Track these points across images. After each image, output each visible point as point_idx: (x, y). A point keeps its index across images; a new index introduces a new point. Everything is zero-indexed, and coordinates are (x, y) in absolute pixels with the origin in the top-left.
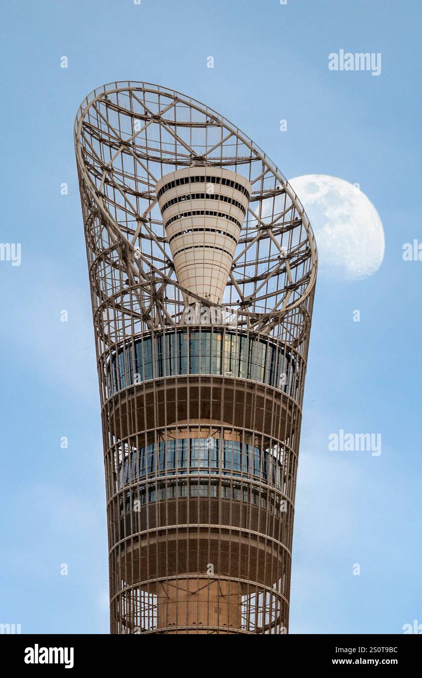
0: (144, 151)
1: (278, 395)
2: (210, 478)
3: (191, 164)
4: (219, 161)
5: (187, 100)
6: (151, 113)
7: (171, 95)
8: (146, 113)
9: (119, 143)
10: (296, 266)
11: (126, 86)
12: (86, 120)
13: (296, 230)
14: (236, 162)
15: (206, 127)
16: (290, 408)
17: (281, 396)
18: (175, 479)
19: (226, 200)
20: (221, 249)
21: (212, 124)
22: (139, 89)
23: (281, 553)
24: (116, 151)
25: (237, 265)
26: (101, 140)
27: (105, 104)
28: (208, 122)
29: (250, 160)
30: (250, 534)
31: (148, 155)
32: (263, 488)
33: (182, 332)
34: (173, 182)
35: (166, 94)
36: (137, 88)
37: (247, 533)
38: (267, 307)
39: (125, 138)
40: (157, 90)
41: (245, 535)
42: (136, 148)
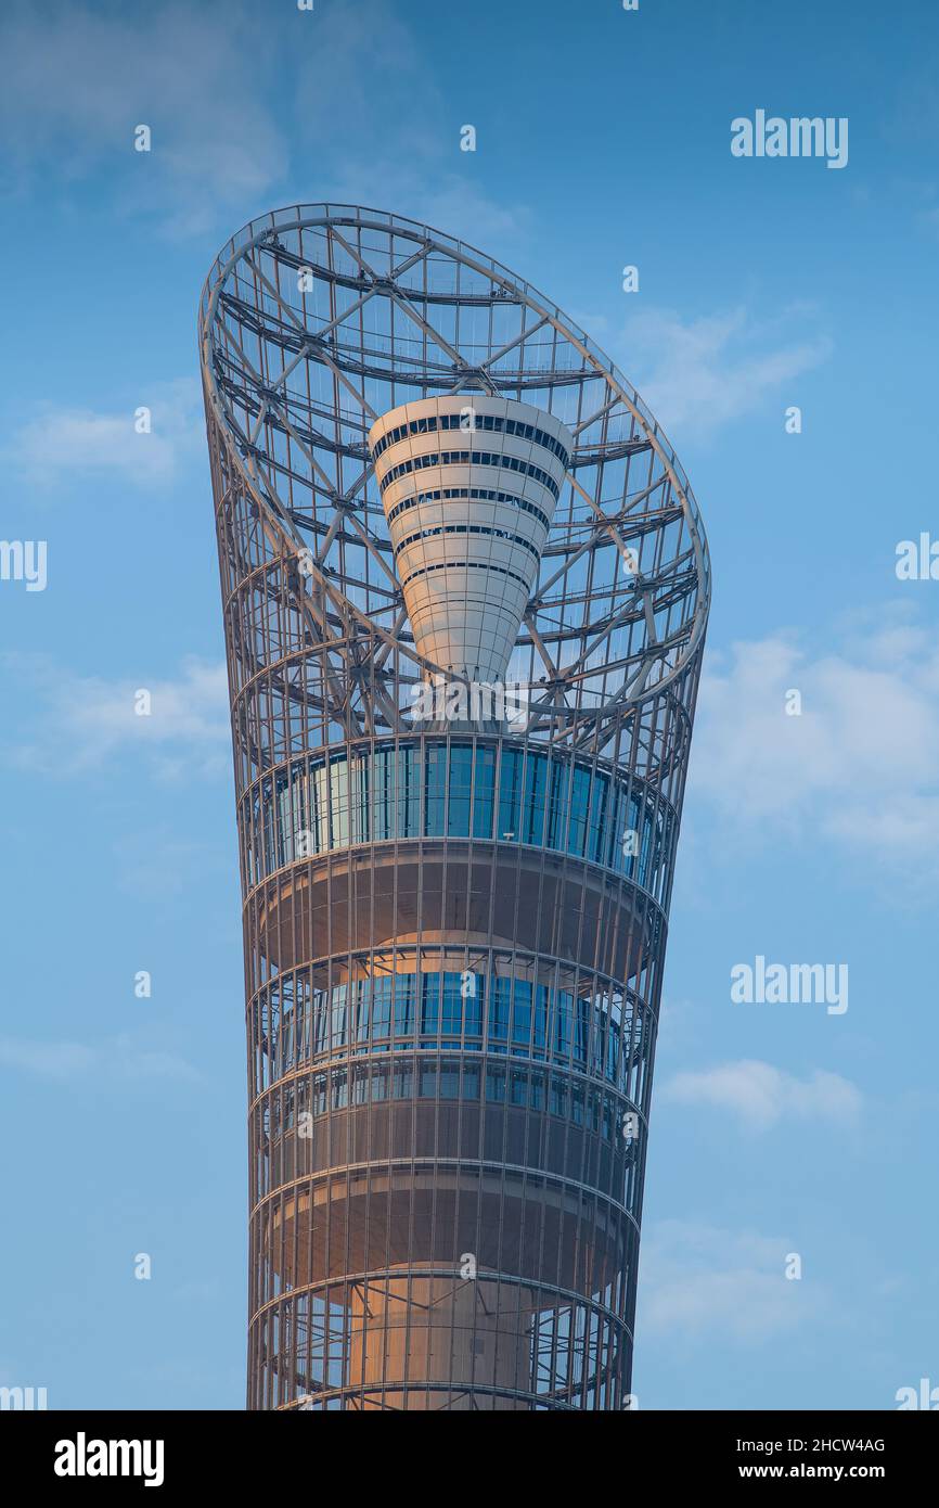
0: (357, 357)
1: (613, 881)
2: (462, 1059)
3: (456, 383)
4: (515, 379)
5: (453, 246)
6: (372, 273)
7: (417, 235)
8: (362, 275)
9: (301, 339)
10: (669, 605)
11: (320, 214)
12: (228, 289)
13: (672, 529)
14: (552, 381)
15: (489, 305)
16: (640, 908)
17: (618, 883)
18: (388, 1059)
19: (514, 467)
20: (502, 571)
21: (502, 299)
22: (347, 222)
23: (614, 1221)
24: (294, 356)
25: (544, 601)
26: (262, 332)
27: (273, 255)
28: (493, 294)
29: (580, 378)
30: (545, 1180)
31: (363, 366)
32: (577, 1079)
33: (410, 747)
34: (404, 428)
35: (406, 232)
36: (343, 220)
37: (541, 1178)
38: (606, 693)
39: (314, 327)
40: (388, 224)
41: (536, 1181)
42: (339, 351)
